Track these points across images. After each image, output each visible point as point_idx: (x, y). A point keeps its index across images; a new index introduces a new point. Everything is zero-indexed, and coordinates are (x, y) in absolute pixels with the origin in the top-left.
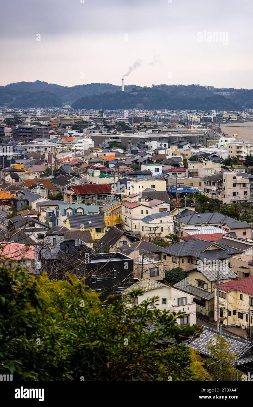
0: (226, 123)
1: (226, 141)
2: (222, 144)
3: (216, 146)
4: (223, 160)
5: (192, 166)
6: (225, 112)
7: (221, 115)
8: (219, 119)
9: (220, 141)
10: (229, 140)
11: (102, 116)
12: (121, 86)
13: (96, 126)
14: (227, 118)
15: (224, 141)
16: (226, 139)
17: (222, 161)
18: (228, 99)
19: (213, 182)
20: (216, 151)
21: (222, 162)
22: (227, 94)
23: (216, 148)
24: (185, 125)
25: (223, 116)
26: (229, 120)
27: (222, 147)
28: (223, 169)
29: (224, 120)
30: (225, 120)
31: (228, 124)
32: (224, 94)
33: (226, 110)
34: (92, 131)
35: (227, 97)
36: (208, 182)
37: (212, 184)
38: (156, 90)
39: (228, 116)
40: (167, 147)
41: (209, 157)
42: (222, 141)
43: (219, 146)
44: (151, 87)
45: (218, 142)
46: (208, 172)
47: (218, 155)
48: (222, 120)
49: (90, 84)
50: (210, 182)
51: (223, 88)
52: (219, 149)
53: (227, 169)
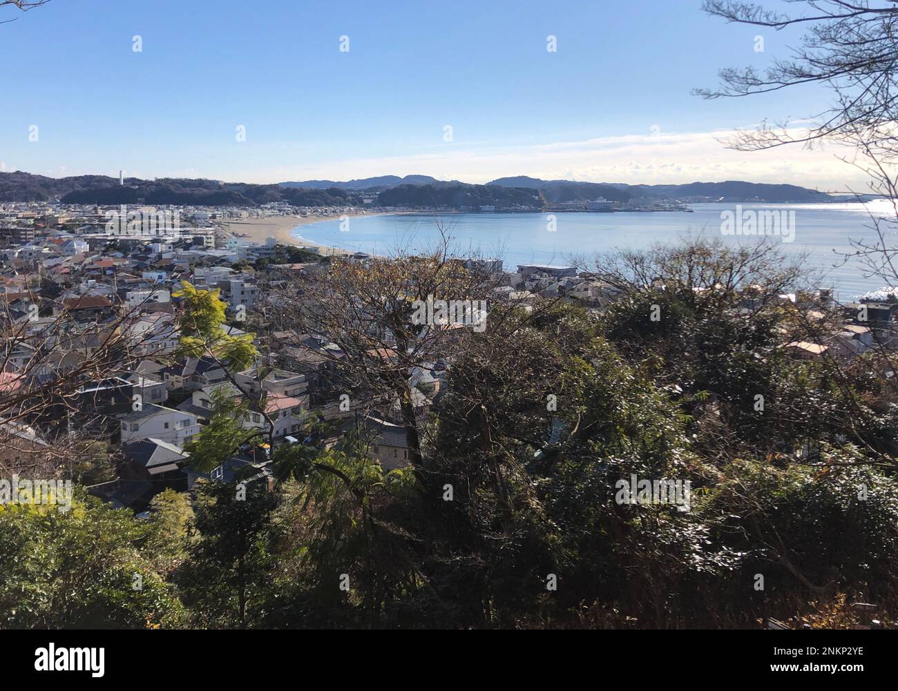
5: (198, 271)
11: (96, 212)
12: (119, 179)
13: (90, 226)
24: (193, 224)
34: (86, 231)
38: (159, 183)
40: (172, 249)
44: (153, 180)
49: (83, 175)
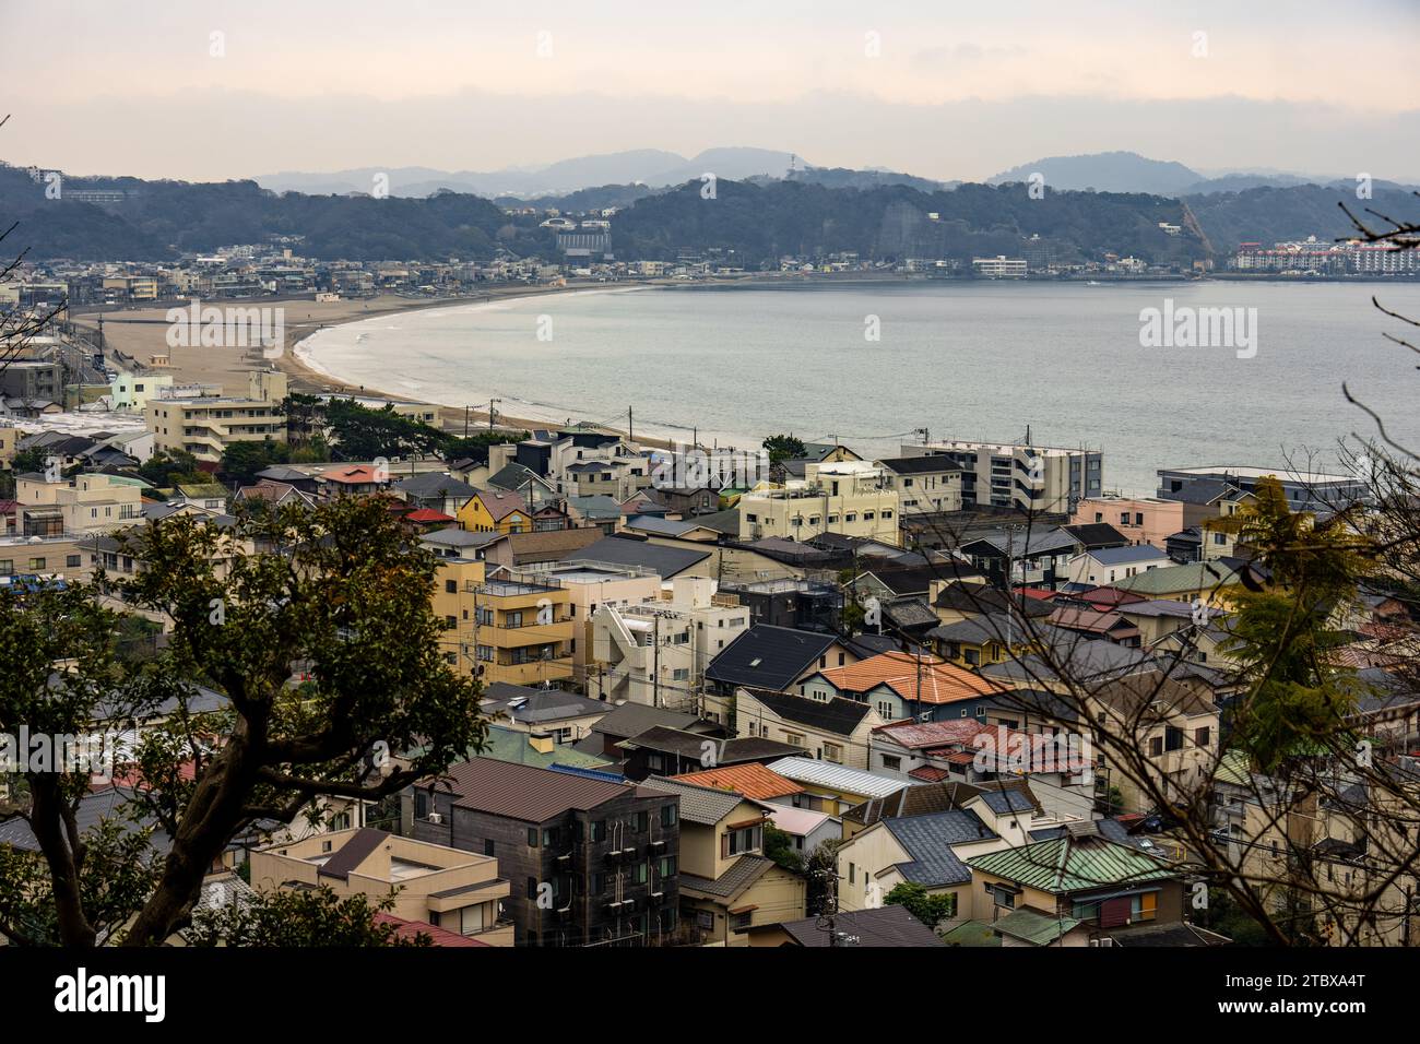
0: (117, 308)
1: (139, 388)
2: (125, 397)
3: (103, 407)
4: (139, 461)
5: (31, 491)
6: (110, 268)
7: (95, 281)
8: (89, 293)
9: (115, 386)
10: (150, 383)
14: (118, 289)
15: (130, 388)
16: (139, 381)
17: (136, 469)
18: (117, 217)
19: (125, 558)
20: (105, 427)
21: (139, 473)
22: (111, 197)
23: (102, 412)
25: (107, 284)
26: (128, 298)
27: (123, 408)
28: (147, 500)
29: (108, 299)
30: (112, 299)
31: (124, 314)
32: (102, 197)
33: (112, 261)
35: (111, 211)
36: (105, 554)
37: (120, 562)
39: (123, 285)
41: (89, 452)
42: (123, 389)
43: (113, 405)
45: (109, 391)
46: (94, 513)
47: (118, 443)
48: (103, 297)
50: (114, 558)
51: (96, 177)
52: (115, 416)
53: (163, 498)
